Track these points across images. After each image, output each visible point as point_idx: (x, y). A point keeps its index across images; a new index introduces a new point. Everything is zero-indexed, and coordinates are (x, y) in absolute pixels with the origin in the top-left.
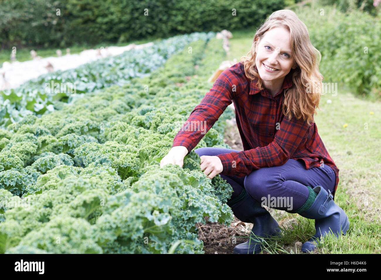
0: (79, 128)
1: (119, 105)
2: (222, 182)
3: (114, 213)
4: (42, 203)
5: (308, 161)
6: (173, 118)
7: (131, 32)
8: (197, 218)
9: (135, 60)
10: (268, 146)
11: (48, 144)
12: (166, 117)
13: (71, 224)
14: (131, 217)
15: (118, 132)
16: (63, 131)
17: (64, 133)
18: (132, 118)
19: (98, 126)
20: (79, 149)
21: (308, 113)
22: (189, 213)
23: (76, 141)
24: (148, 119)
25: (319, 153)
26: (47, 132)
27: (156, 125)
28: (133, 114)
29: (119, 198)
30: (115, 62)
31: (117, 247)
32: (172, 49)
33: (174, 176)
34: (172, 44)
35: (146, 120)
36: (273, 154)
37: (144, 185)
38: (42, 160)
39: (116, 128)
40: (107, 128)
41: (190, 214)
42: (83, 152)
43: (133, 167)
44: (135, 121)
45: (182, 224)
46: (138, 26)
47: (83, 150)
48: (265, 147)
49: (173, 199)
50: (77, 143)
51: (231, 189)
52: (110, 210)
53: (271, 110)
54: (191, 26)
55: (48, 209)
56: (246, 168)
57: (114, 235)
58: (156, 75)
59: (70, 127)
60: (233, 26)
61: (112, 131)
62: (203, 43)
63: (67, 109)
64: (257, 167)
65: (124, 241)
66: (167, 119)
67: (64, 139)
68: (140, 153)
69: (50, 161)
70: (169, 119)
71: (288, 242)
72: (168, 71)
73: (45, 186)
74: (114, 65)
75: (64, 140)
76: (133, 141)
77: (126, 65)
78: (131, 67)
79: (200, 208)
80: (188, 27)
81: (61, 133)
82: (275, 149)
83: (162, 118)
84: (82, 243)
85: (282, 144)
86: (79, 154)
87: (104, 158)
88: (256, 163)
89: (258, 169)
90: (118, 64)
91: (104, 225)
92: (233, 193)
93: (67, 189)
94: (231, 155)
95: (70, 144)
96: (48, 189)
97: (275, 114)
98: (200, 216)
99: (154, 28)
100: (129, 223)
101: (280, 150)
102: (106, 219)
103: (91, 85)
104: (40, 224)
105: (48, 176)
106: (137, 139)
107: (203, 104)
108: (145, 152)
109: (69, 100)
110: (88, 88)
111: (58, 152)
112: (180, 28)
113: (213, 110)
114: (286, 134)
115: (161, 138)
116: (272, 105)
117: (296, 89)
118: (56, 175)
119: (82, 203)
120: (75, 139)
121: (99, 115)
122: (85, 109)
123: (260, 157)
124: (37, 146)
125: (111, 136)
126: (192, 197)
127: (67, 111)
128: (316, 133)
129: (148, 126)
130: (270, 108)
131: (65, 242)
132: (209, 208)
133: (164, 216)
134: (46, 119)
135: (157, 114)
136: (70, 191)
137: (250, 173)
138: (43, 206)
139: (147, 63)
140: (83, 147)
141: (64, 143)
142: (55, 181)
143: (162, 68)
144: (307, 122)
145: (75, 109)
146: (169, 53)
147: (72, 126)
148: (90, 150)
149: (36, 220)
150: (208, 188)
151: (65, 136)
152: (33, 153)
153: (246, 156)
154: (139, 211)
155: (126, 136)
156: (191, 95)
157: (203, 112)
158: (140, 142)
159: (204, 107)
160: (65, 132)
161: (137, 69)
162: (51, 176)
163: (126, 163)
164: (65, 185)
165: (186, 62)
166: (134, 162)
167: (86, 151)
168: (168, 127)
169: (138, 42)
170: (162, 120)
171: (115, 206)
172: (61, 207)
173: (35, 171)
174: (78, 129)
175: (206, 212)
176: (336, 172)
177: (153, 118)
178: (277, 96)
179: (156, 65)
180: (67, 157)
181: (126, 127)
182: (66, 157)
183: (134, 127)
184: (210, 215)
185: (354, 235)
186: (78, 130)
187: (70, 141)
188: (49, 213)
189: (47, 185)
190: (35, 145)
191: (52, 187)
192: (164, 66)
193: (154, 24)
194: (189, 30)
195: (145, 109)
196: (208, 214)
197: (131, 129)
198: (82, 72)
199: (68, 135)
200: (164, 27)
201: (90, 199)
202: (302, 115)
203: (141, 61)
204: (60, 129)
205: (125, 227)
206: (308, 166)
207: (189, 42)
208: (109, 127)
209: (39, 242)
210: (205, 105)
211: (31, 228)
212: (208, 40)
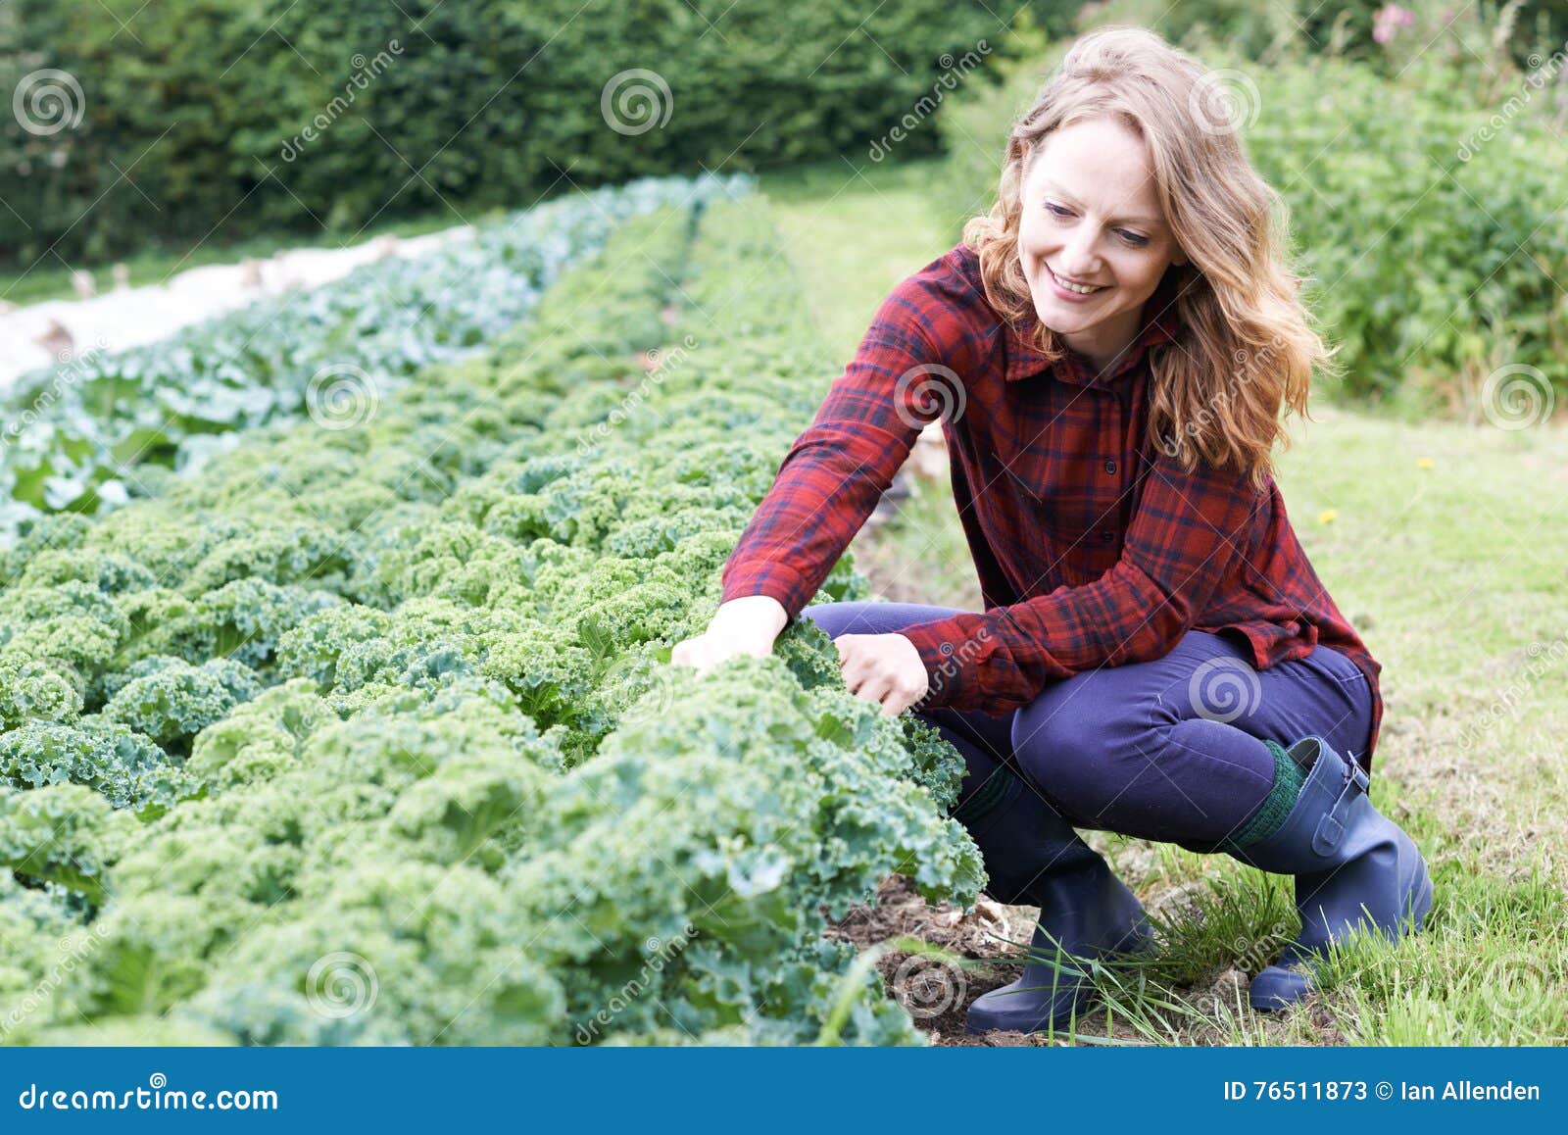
0: (272, 555)
1: (403, 468)
2: (923, 739)
3: (581, 845)
4: (258, 826)
5: (1261, 636)
6: (665, 498)
7: (377, 186)
8: (870, 870)
9: (417, 295)
10: (1103, 580)
11: (154, 625)
12: (635, 493)
13: (427, 888)
14: (656, 854)
15: (441, 565)
16: (206, 571)
17: (211, 581)
18: (486, 509)
19: (341, 550)
20: (297, 637)
21: (1254, 442)
22: (838, 850)
23: (267, 607)
24: (562, 506)
25: (1298, 601)
26: (142, 576)
27: (598, 528)
28: (487, 492)
29: (594, 784)
30: (333, 307)
31: (588, 989)
32: (556, 247)
33: (773, 699)
34: (553, 226)
35: (553, 509)
36: (1127, 614)
37: (667, 734)
38: (147, 685)
39: (433, 550)
40: (389, 551)
41: (841, 855)
42: (318, 645)
43: (568, 685)
44: (507, 517)
45: (811, 896)
46: (404, 161)
47: (316, 640)
48: (1090, 585)
49: (787, 790)
50: (273, 616)
51: (961, 766)
52: (561, 835)
53: (1102, 436)
54: (624, 153)
55: (286, 849)
56: (1020, 677)
57: (585, 934)
58: (517, 349)
59: (235, 556)
60: (795, 147)
61: (415, 562)
62: (681, 219)
63: (188, 491)
64: (1065, 670)
65: (613, 963)
66: (642, 501)
67: (220, 602)
68: (580, 629)
69: (180, 689)
70: (648, 502)
71: (1190, 975)
72: (559, 332)
73: (232, 770)
74: (333, 319)
75: (219, 608)
76: (514, 597)
77: (385, 315)
78: (404, 323)
79: (883, 828)
80: (609, 160)
81: (197, 579)
82: (1134, 591)
83: (620, 498)
84: (479, 964)
85: (1157, 569)
86: (300, 657)
87: (444, 650)
88: (1061, 652)
89: (1068, 678)
90: (349, 314)
91: (544, 895)
92: (964, 780)
93: (356, 765)
94: (955, 627)
95: (242, 621)
96: (247, 779)
97: (1116, 450)
98: (881, 862)
99: (471, 165)
100: (649, 881)
101: (1153, 596)
102: (551, 868)
103: (257, 400)
104: (258, 910)
105: (241, 725)
106: (532, 588)
107: (826, 426)
108: (603, 623)
109: (178, 459)
110: (249, 409)
111: (196, 655)
112: (575, 163)
113: (870, 445)
114: (1174, 526)
115: (640, 575)
116: (1103, 416)
117: (1198, 345)
118: (273, 722)
119: (440, 811)
120: (262, 599)
121: (328, 507)
122: (262, 487)
123: (1073, 627)
124: (115, 633)
125: (415, 580)
126: (846, 786)
127: (187, 499)
128: (1281, 522)
129: (564, 535)
130: (1096, 425)
131: (411, 964)
132: (914, 827)
133: (761, 860)
134: (127, 525)
135: (599, 484)
136: (371, 770)
137: (1038, 697)
138: (261, 839)
139: (464, 307)
140: (316, 627)
141: (218, 617)
142: (271, 744)
143: (527, 324)
144: (1251, 478)
145: (224, 490)
146: (550, 264)
147: (242, 549)
148: (345, 638)
149: (241, 895)
150: (895, 756)
151: (221, 591)
152: (104, 660)
153: (1017, 628)
154: (687, 828)
155: (481, 576)
156: (695, 413)
157: (830, 455)
158: (541, 598)
159: (832, 435)
160: (212, 574)
161: (429, 330)
162: (251, 726)
163: (537, 668)
164: (348, 750)
165: (625, 297)
166: (571, 664)
167: (328, 640)
168: (654, 531)
169: (406, 228)
170: (620, 506)
171: (577, 819)
172: (341, 839)
173: (124, 733)
174: (268, 560)
175: (907, 844)
176: (1372, 678)
177: (581, 503)
178: (1118, 379)
179: (504, 313)
180: (240, 671)
181: (473, 541)
182: (234, 673)
183: (506, 542)
184: (920, 857)
185: (1452, 932)
186: (270, 568)
187: (245, 608)
188: (290, 867)
189: (239, 763)
190: (106, 628)
191: (262, 773)
192: (536, 314)
193: (472, 152)
194: (614, 171)
195: (541, 469)
196: (913, 852)
197: (497, 547)
198: (212, 350)
199: (232, 585)
200: (509, 160)
201: (473, 790)
202: (1231, 450)
203: (443, 297)
204: (191, 567)
205: (633, 899)
206: (1263, 658)
207: (620, 217)
208: (398, 547)
209: (300, 969)
210: (837, 427)
211: (229, 927)
212: (698, 208)
